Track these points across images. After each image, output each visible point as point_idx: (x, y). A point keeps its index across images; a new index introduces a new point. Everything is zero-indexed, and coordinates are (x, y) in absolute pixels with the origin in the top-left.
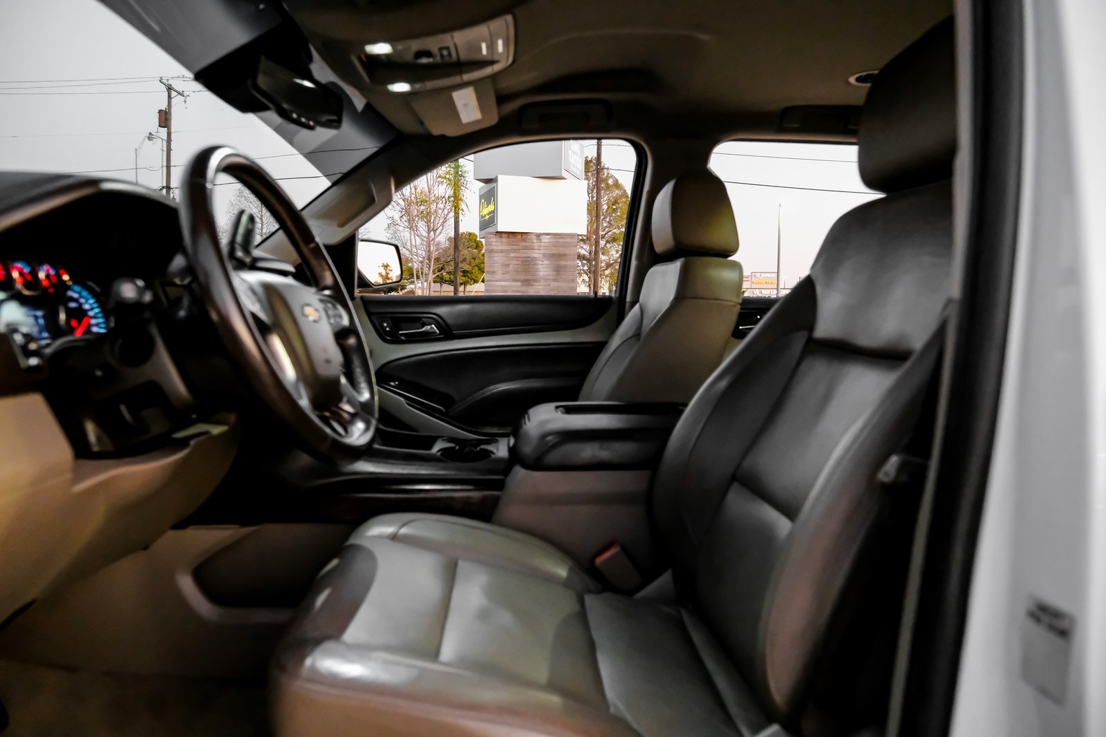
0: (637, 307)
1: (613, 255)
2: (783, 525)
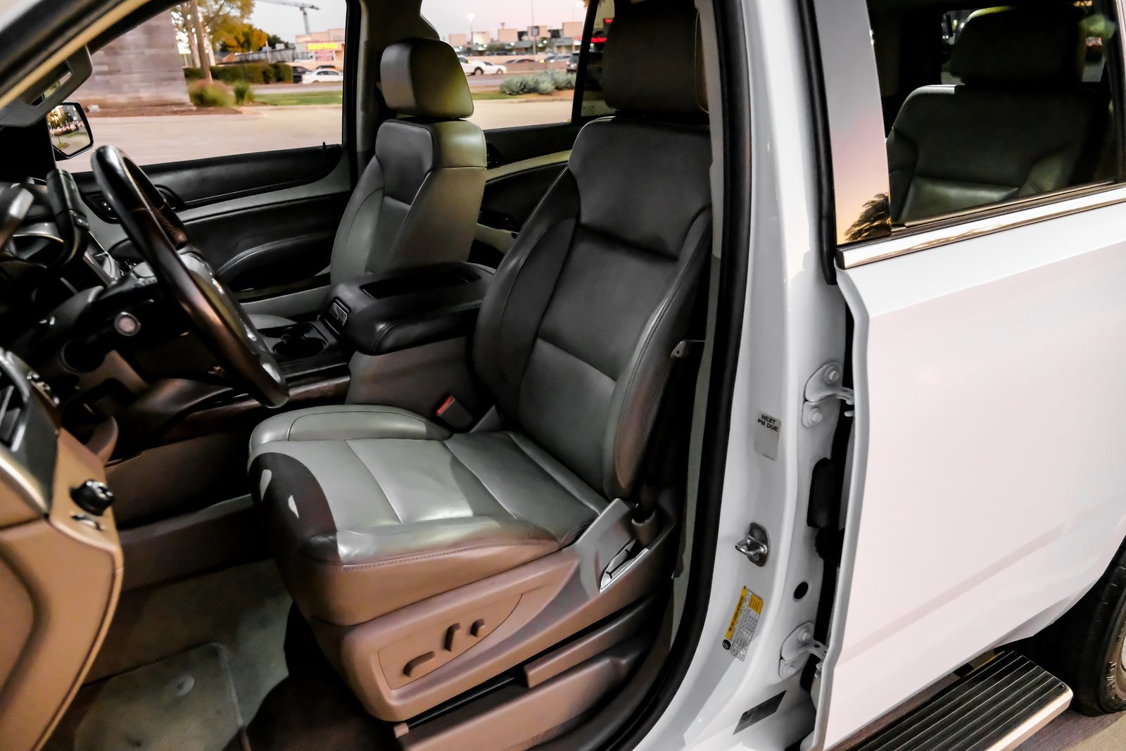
0: (374, 160)
1: (211, 6)
2: (604, 383)
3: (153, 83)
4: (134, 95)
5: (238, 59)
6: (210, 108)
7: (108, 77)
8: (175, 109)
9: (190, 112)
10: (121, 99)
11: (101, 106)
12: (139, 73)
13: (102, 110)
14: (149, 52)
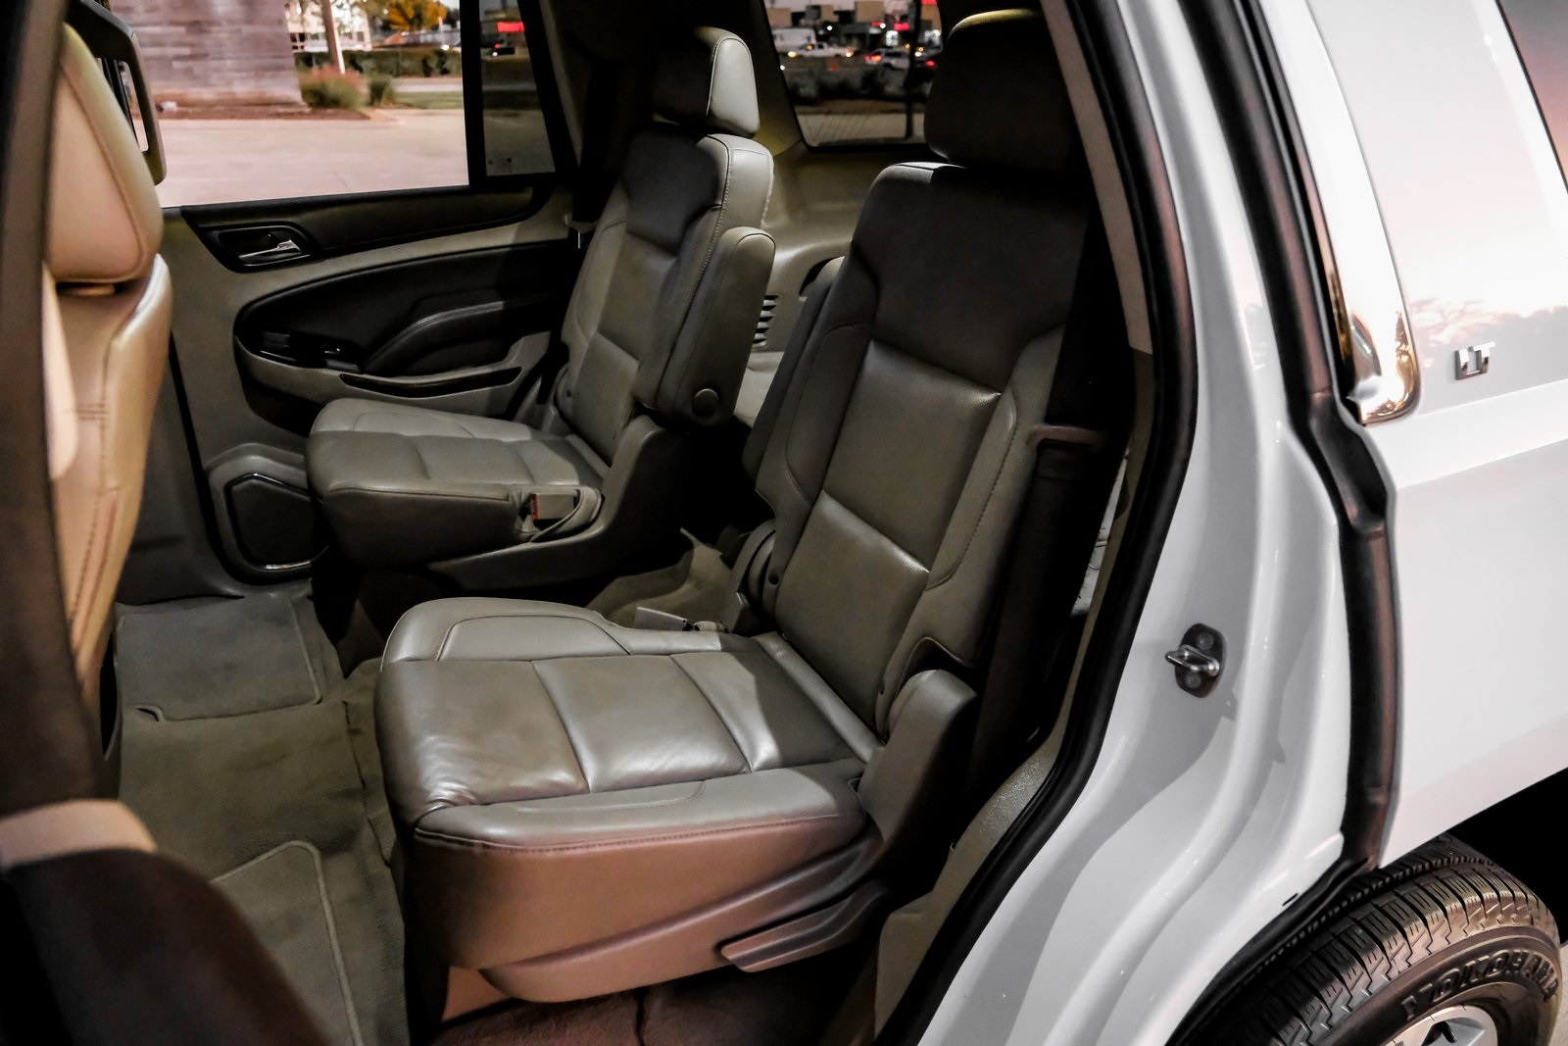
3: (253, 73)
4: (223, 89)
5: (402, 41)
6: (330, 111)
7: (190, 63)
8: (281, 110)
9: (301, 115)
10: (207, 94)
11: (180, 104)
12: (231, 58)
13: (181, 109)
14: (247, 29)
